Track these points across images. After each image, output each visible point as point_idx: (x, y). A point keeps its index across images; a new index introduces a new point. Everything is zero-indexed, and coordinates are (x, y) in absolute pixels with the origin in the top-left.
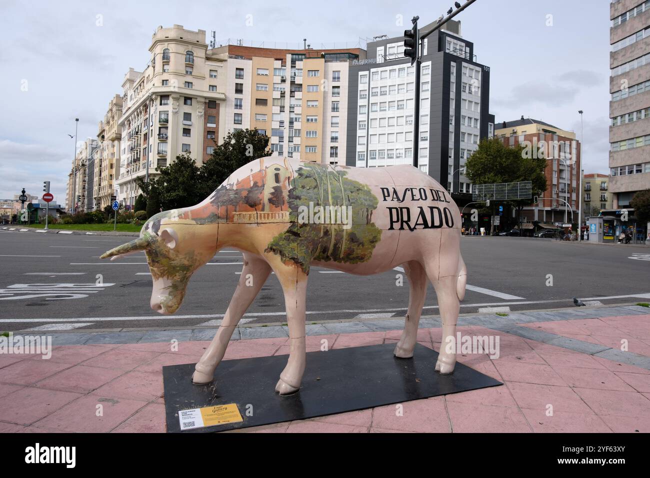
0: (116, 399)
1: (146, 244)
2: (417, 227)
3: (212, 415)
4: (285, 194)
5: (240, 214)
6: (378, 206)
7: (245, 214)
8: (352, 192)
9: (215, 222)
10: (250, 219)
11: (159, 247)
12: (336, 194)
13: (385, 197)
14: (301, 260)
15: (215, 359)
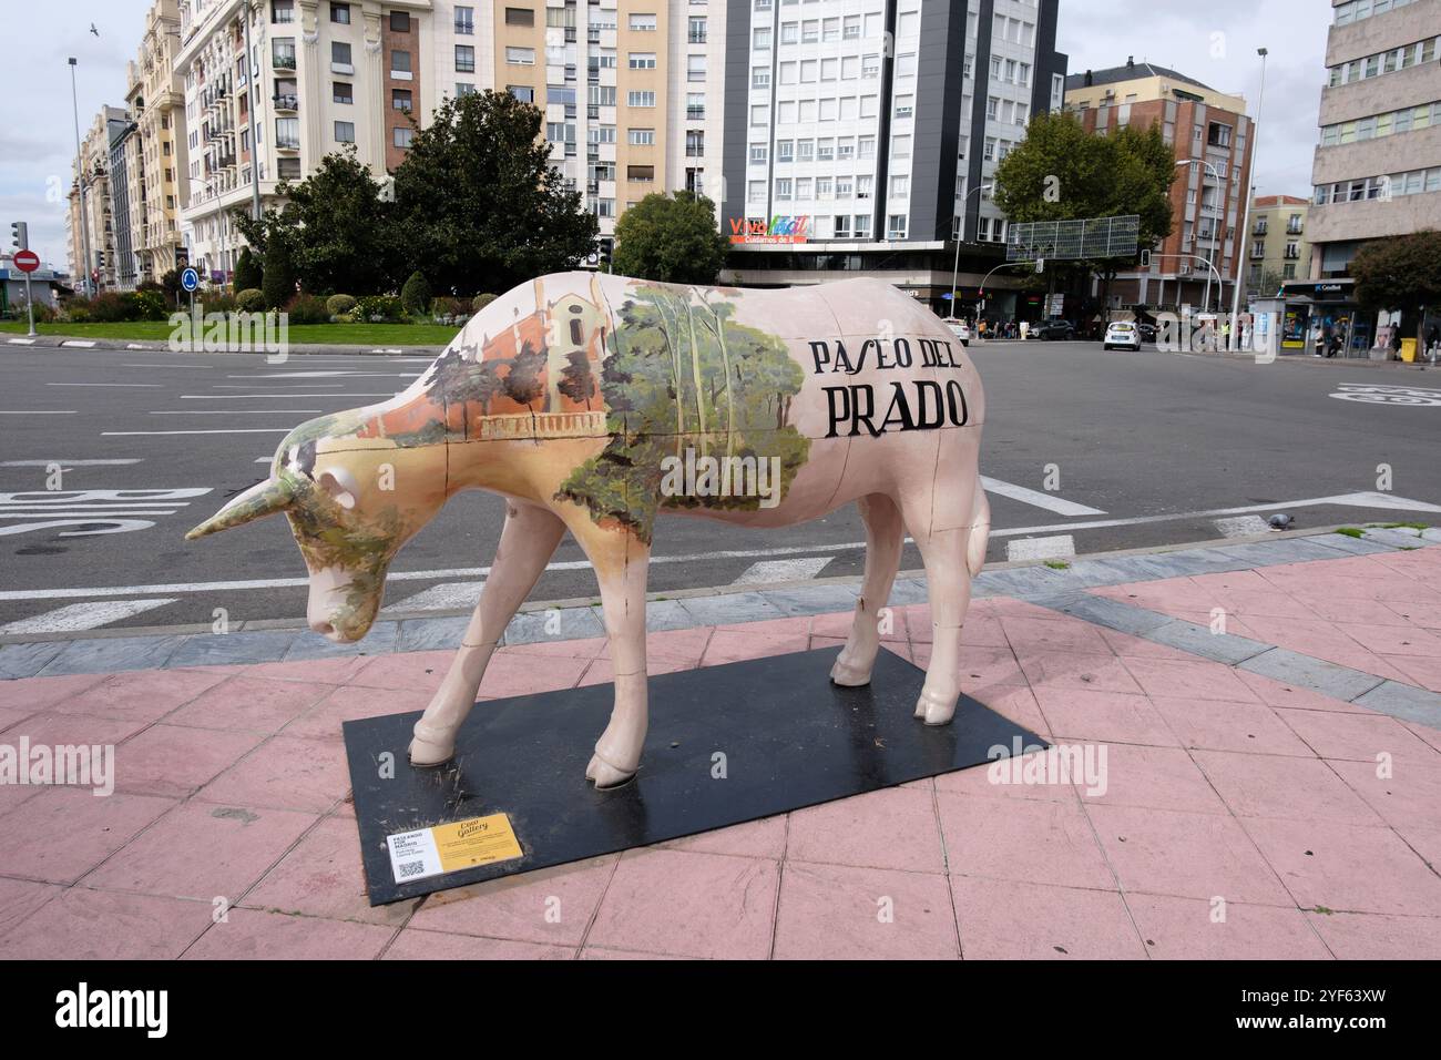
0: (250, 810)
1: (288, 499)
2: (887, 427)
3: (456, 843)
4: (596, 371)
5: (495, 420)
6: (804, 385)
7: (508, 419)
8: (745, 357)
9: (439, 440)
10: (517, 429)
11: (317, 504)
12: (711, 363)
13: (818, 363)
14: (634, 516)
15: (456, 715)
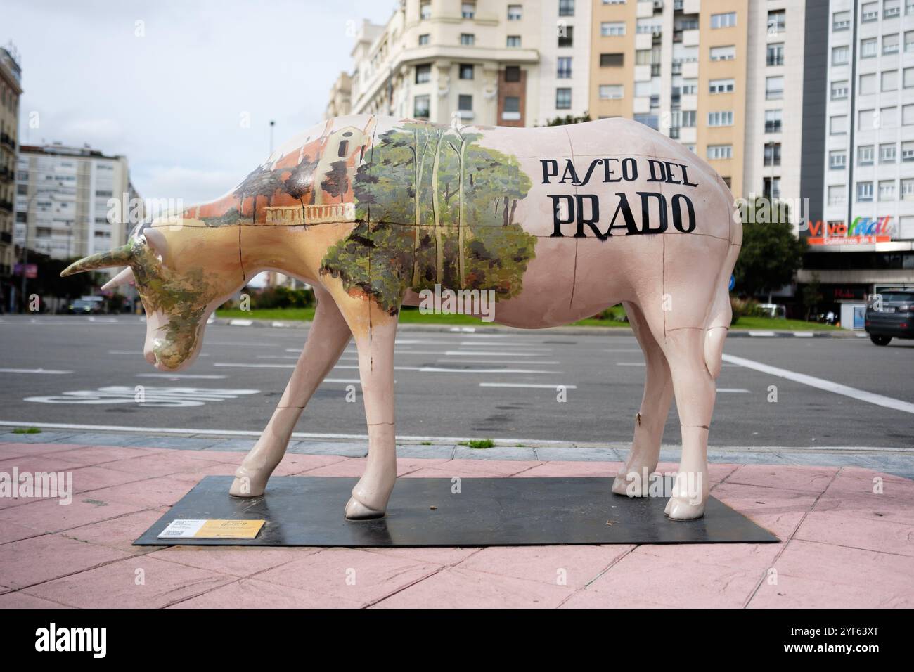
3: (216, 528)
5: (276, 210)
14: (376, 287)
